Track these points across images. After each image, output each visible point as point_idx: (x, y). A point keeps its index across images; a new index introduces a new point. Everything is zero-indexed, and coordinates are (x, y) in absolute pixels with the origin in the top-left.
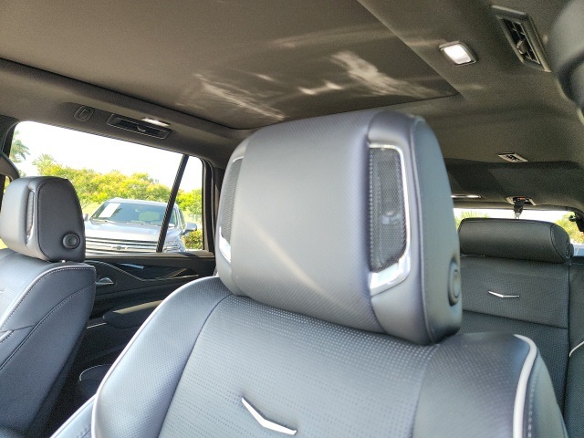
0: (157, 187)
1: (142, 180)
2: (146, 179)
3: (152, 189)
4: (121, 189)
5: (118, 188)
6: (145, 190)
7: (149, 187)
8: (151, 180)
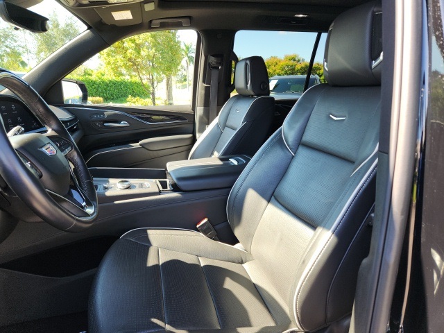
0: (303, 66)
1: (292, 61)
2: (294, 60)
3: (299, 68)
4: (277, 71)
5: (275, 71)
6: (294, 69)
7: (297, 66)
8: (299, 61)
